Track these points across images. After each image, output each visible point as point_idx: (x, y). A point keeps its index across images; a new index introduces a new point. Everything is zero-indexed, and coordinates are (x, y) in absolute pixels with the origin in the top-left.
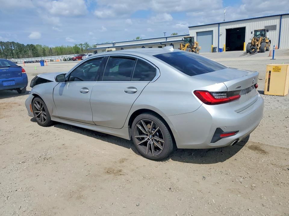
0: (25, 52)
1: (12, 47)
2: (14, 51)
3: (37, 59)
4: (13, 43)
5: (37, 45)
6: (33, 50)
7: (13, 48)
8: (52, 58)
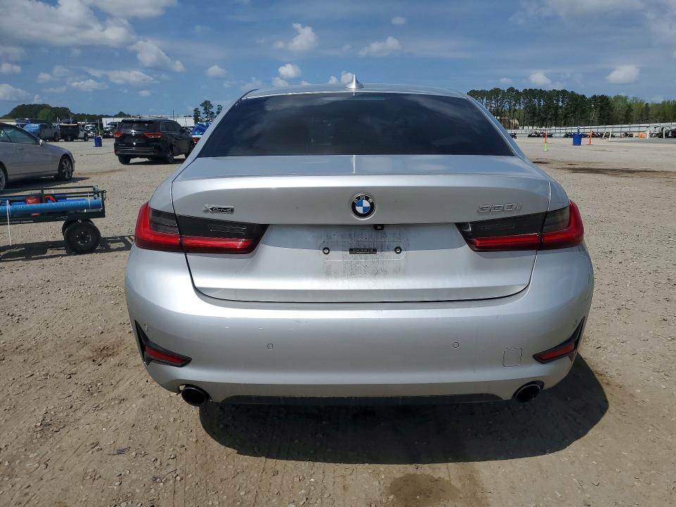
0: (584, 112)
1: (558, 101)
2: (560, 111)
3: (595, 130)
4: (564, 92)
5: (618, 98)
6: (602, 108)
7: (560, 104)
8: (632, 129)
